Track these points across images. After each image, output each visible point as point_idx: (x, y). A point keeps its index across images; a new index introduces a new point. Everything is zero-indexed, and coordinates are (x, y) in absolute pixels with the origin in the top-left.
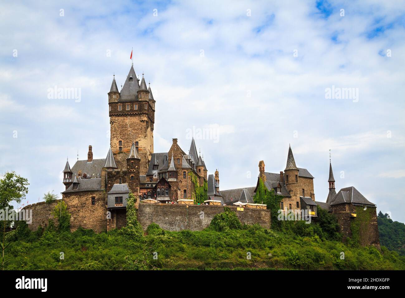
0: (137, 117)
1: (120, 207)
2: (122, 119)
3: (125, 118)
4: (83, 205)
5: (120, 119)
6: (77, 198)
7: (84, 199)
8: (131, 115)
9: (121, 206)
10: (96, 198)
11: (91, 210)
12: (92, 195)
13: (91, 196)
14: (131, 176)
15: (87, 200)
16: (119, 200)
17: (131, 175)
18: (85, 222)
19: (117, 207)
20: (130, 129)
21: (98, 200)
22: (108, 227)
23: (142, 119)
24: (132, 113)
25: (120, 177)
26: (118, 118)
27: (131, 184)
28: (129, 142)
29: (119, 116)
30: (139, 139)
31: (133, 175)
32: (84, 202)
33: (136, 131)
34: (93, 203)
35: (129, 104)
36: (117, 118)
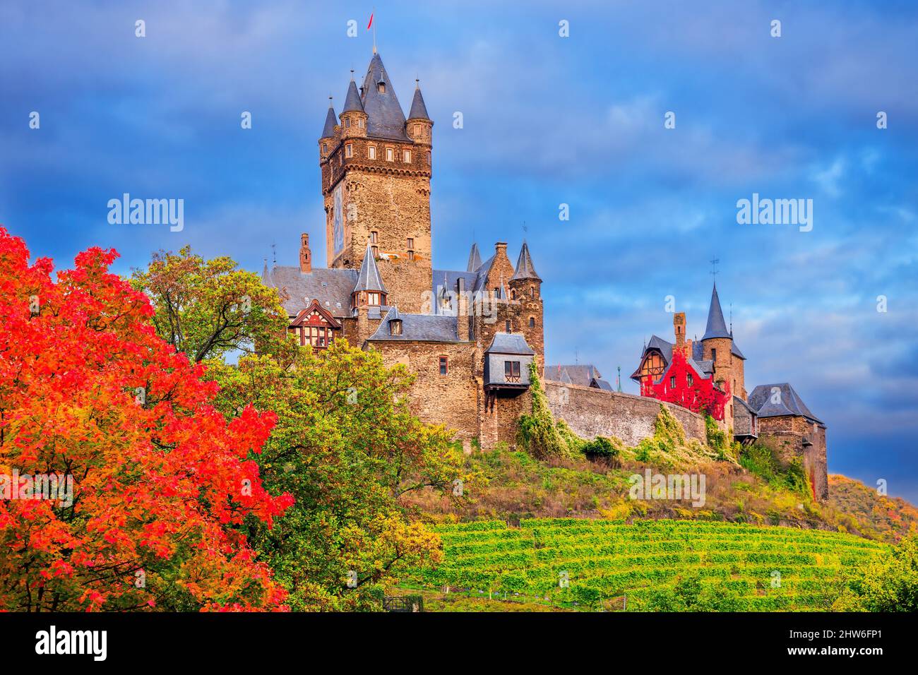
0: (410, 182)
1: (514, 383)
2: (376, 180)
3: (384, 179)
4: (423, 372)
5: (374, 179)
6: (406, 356)
7: (422, 358)
8: (397, 174)
9: (517, 383)
10: (449, 360)
11: (439, 386)
12: (442, 351)
13: (439, 353)
14: (529, 318)
15: (429, 362)
16: (512, 368)
17: (531, 316)
18: (426, 411)
19: (508, 383)
20: (394, 207)
21: (456, 363)
22: (482, 425)
23: (423, 188)
24: (399, 170)
25: (506, 316)
26: (368, 177)
27: (531, 337)
28: (393, 238)
29: (369, 171)
30: (415, 233)
31: (534, 316)
32: (424, 366)
33: (406, 214)
34: (443, 369)
35: (393, 146)
36: (365, 177)
